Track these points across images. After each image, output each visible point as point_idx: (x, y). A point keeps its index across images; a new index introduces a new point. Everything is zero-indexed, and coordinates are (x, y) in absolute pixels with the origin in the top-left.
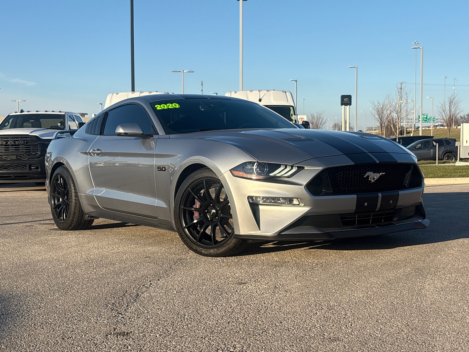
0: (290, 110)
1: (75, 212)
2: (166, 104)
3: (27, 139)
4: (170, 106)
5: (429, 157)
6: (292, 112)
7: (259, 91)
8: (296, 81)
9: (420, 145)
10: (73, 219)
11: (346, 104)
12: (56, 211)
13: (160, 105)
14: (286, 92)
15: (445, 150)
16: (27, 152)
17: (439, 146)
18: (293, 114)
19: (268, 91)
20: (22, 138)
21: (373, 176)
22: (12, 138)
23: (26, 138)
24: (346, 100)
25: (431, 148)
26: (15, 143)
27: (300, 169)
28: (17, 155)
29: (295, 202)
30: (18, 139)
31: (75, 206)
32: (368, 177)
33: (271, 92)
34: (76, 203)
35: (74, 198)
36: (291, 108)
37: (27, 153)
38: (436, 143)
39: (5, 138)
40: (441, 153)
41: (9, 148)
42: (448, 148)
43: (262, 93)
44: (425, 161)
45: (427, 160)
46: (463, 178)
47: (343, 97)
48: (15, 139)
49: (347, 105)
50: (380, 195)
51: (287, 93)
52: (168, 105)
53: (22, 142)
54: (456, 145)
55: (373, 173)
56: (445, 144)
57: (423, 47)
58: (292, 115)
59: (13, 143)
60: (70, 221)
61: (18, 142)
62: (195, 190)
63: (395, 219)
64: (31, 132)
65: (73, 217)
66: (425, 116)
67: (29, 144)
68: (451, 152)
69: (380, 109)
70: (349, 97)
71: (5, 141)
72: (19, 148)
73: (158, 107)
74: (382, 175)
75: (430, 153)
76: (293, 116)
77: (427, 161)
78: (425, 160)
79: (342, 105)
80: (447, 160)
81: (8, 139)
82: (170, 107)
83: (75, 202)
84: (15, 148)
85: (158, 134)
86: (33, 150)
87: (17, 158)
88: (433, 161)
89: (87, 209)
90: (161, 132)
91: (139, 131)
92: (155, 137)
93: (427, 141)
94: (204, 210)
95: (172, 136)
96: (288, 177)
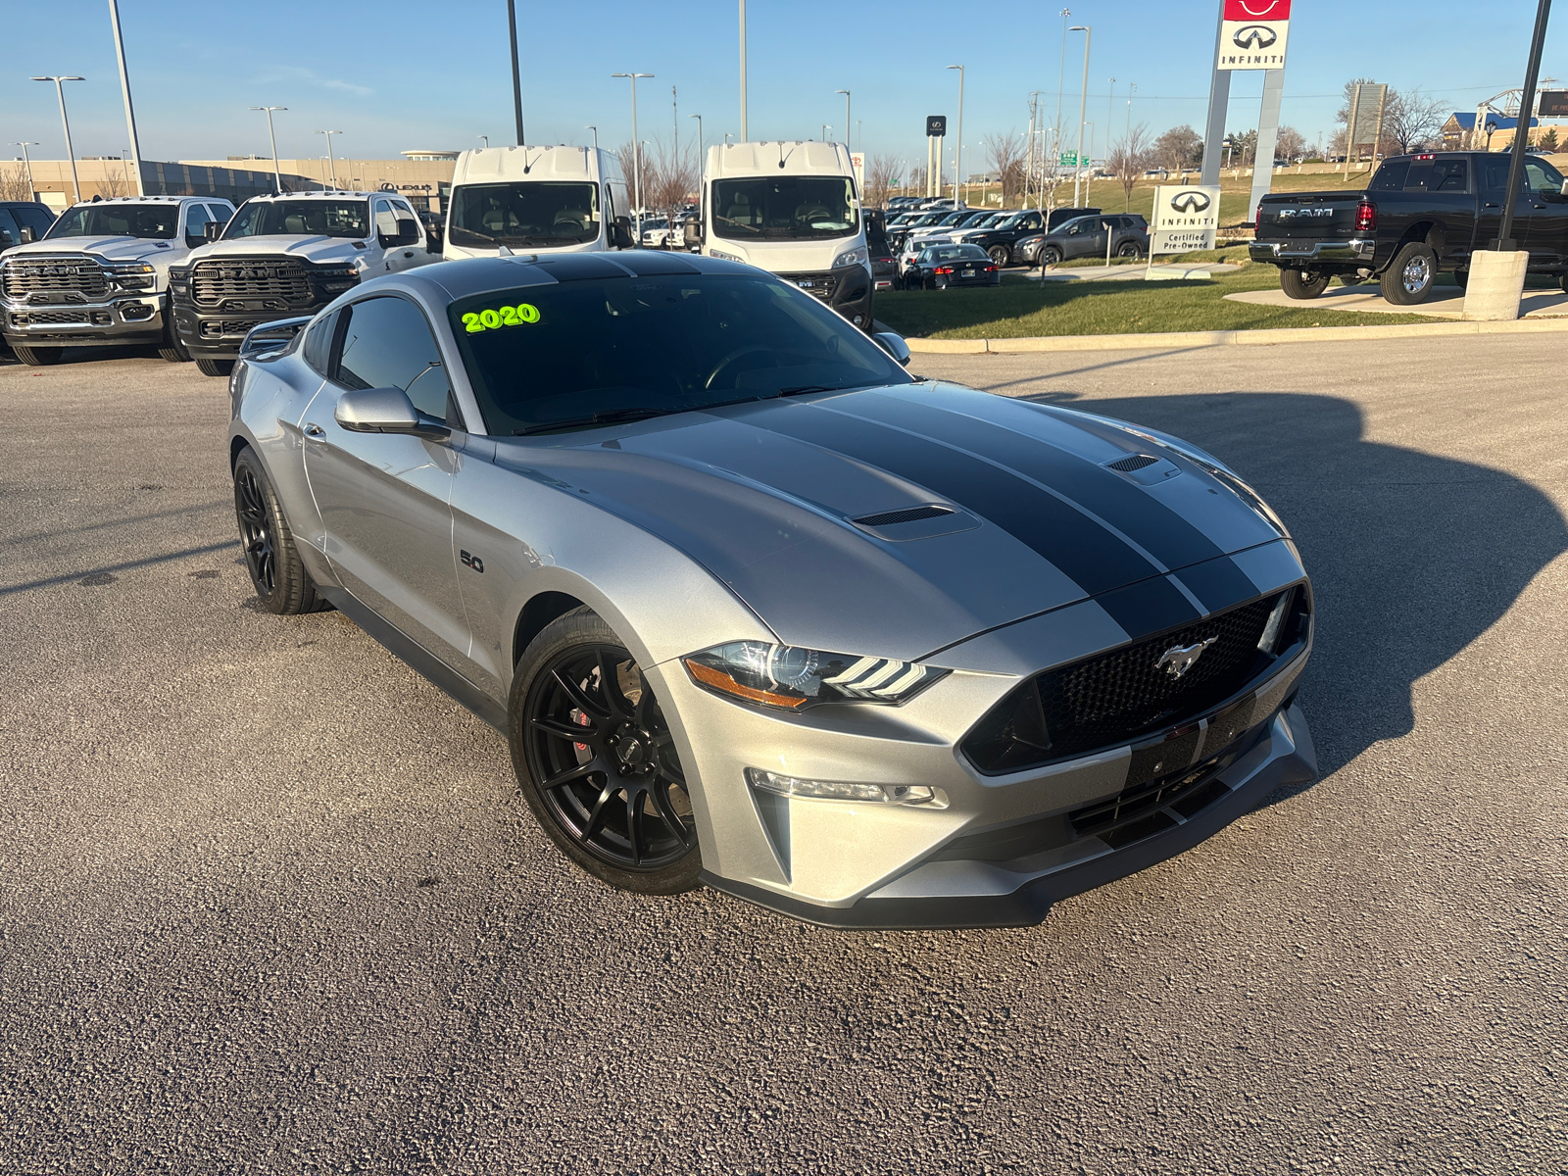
0: (845, 186)
1: (290, 581)
2: (497, 310)
3: (283, 264)
4: (510, 316)
5: (1091, 249)
6: (849, 191)
7: (780, 143)
8: (848, 94)
9: (1076, 228)
10: (290, 595)
11: (936, 134)
12: (255, 556)
13: (478, 312)
14: (835, 146)
15: (1120, 236)
16: (286, 293)
17: (1113, 229)
18: (851, 196)
19: (798, 143)
20: (271, 261)
22: (249, 262)
23: (281, 262)
24: (936, 126)
25: (1097, 233)
26: (256, 273)
28: (264, 301)
29: (916, 793)
30: (262, 265)
31: (289, 564)
33: (806, 145)
34: (290, 558)
35: (283, 543)
36: (848, 182)
37: (285, 296)
38: (1109, 225)
39: (233, 262)
40: (1114, 242)
41: (244, 284)
42: (1128, 233)
43: (787, 147)
44: (1085, 260)
45: (1091, 257)
46: (1190, 334)
47: (931, 120)
48: (257, 265)
49: (938, 135)
51: (838, 148)
52: (503, 310)
53: (272, 272)
54: (1148, 233)
55: (1185, 647)
56: (1122, 224)
57: (1090, 28)
58: (849, 200)
59: (252, 274)
60: (284, 600)
61: (263, 271)
62: (570, 670)
64: (290, 249)
65: (289, 592)
66: (1073, 156)
67: (286, 275)
68: (1131, 241)
69: (1002, 152)
70: (942, 120)
71: (233, 269)
72: (267, 284)
73: (474, 323)
75: (1094, 242)
76: (852, 200)
77: (1090, 260)
78: (1085, 257)
79: (928, 135)
80: (1124, 255)
81: (240, 265)
82: (508, 321)
83: (288, 554)
84: (259, 284)
85: (464, 428)
86: (299, 289)
87: (265, 306)
88: (1101, 260)
89: (320, 577)
90: (475, 424)
91: (406, 418)
92: (456, 436)
93: (1090, 219)
94: (604, 738)
95: (504, 450)
96: (893, 701)
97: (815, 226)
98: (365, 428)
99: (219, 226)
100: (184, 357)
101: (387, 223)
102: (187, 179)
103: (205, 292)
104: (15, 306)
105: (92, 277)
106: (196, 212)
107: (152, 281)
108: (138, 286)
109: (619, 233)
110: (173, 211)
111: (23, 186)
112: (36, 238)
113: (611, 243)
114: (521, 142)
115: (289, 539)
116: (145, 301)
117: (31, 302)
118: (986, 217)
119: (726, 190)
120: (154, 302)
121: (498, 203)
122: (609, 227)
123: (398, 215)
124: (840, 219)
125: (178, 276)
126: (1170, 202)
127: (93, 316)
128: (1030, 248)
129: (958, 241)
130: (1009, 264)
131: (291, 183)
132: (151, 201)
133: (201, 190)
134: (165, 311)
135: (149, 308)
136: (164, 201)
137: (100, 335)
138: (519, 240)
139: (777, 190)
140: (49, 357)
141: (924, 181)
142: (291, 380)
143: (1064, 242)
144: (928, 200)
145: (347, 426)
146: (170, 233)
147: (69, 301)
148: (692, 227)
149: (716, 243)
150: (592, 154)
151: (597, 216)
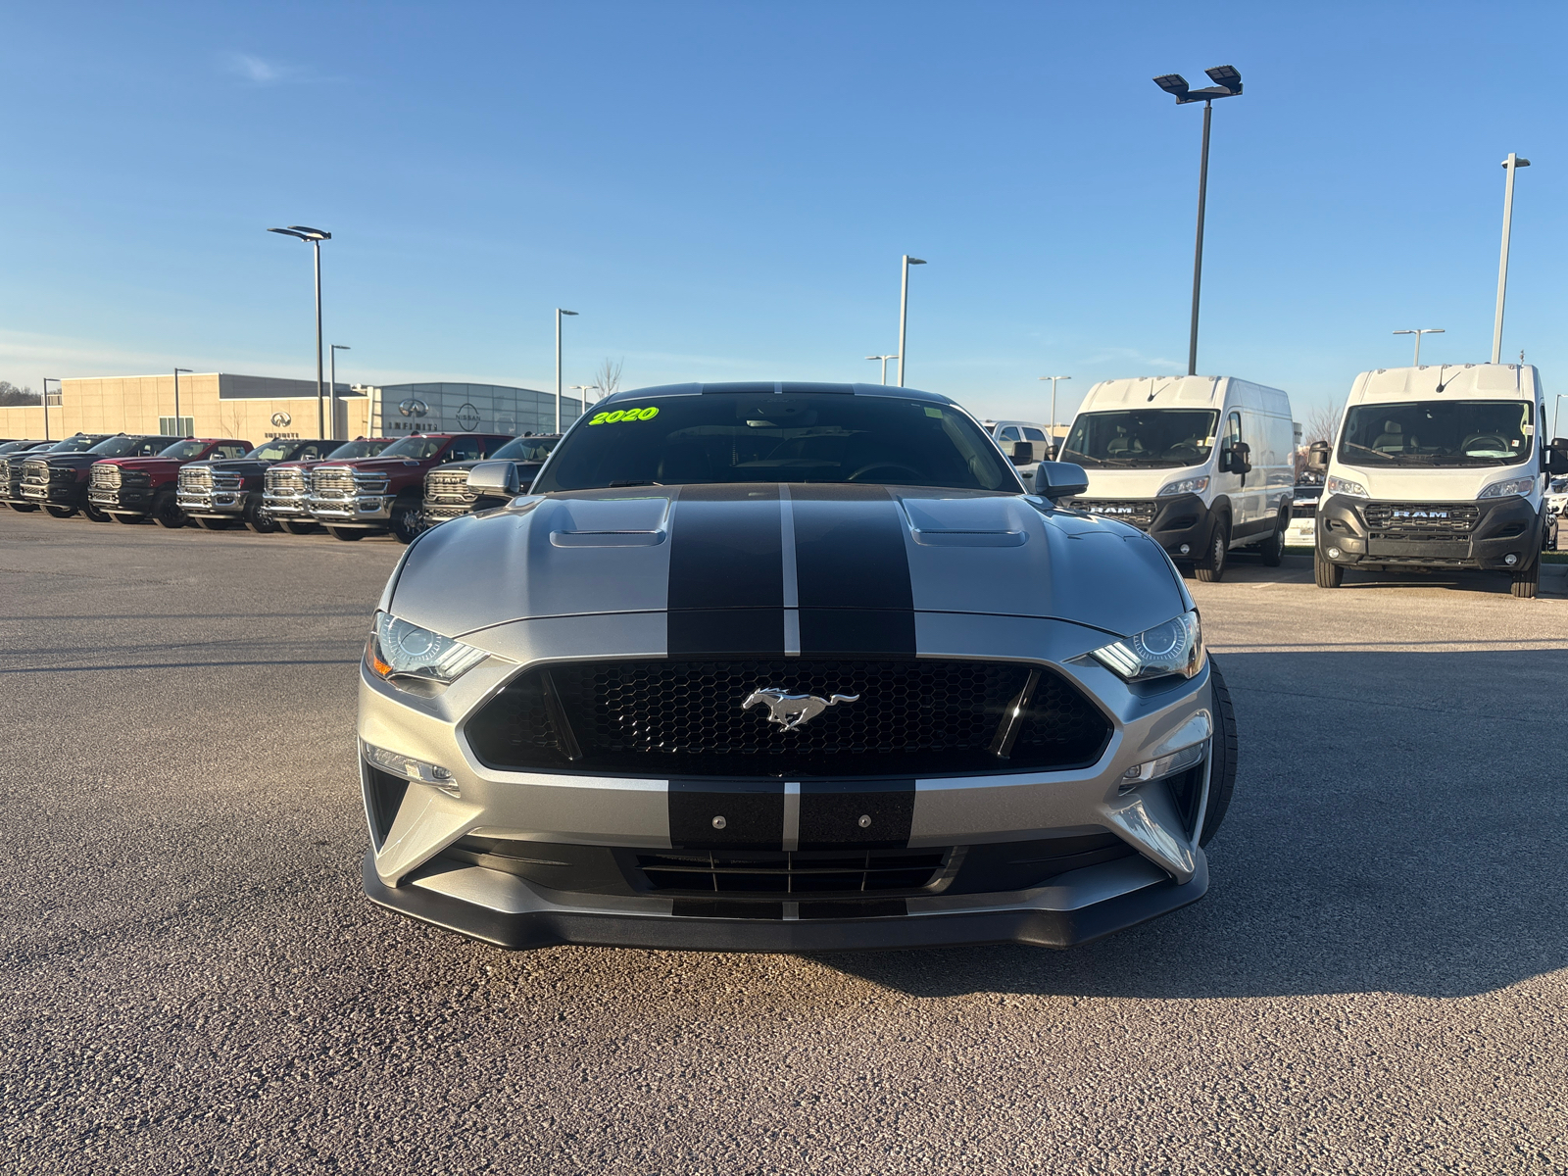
0: (1521, 411)
6: (1525, 417)
7: (1444, 367)
13: (611, 412)
14: (1518, 367)
18: (1528, 422)
19: (1468, 366)
21: (790, 708)
32: (762, 709)
33: (1476, 368)
36: (1526, 406)
50: (792, 789)
55: (789, 694)
58: (1522, 426)
73: (600, 419)
74: (840, 702)
76: (1527, 426)
82: (626, 418)
97: (1470, 453)
109: (1235, 460)
113: (1221, 468)
114: (1192, 372)
121: (1125, 431)
122: (1223, 453)
124: (1506, 447)
138: (1126, 462)
139: (1429, 416)
148: (1318, 454)
149: (1336, 469)
150: (1223, 385)
151: (1210, 441)
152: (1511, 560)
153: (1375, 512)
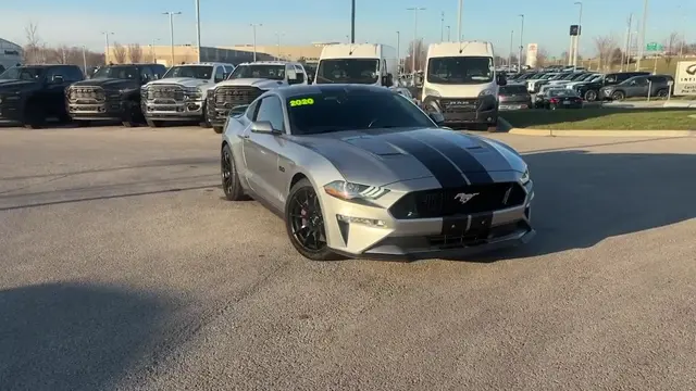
0: (489, 61)
1: (236, 187)
3: (250, 89)
4: (305, 102)
5: (640, 93)
6: (490, 63)
7: (461, 42)
9: (634, 82)
10: (235, 193)
11: (575, 35)
12: (226, 182)
14: (486, 44)
15: (656, 87)
17: (652, 83)
19: (469, 42)
21: (465, 197)
24: (575, 31)
25: (643, 85)
27: (387, 191)
29: (380, 223)
32: (459, 198)
33: (472, 44)
35: (234, 175)
38: (650, 81)
40: (652, 89)
41: (234, 97)
42: (662, 84)
43: (463, 45)
44: (637, 98)
45: (640, 96)
47: (573, 27)
48: (240, 90)
50: (470, 217)
53: (245, 93)
55: (465, 194)
56: (657, 80)
58: (490, 67)
59: (238, 93)
60: (233, 194)
61: (242, 92)
63: (490, 237)
64: (253, 84)
65: (235, 191)
71: (231, 91)
74: (476, 195)
75: (642, 89)
77: (639, 98)
79: (571, 35)
80: (658, 96)
83: (235, 178)
84: (240, 97)
85: (286, 133)
88: (645, 98)
89: (245, 186)
90: (288, 132)
91: (270, 130)
92: (283, 135)
93: (642, 77)
94: (309, 217)
95: (295, 138)
96: (375, 198)
97: (474, 78)
98: (258, 131)
99: (228, 74)
100: (209, 126)
101: (292, 75)
102: (217, 54)
103: (220, 100)
104: (149, 104)
105: (178, 93)
106: (219, 68)
107: (200, 96)
108: (195, 98)
109: (387, 80)
110: (211, 68)
111: (150, 57)
112: (159, 78)
113: (383, 85)
114: (353, 42)
115: (237, 174)
116: (197, 103)
117: (156, 102)
118: (587, 77)
119: (435, 62)
120: (200, 104)
121: (338, 67)
122: (383, 78)
123: (297, 71)
124: (485, 75)
125: (210, 93)
126: (685, 69)
127: (177, 109)
128: (608, 92)
129: (571, 87)
130: (597, 99)
131: (261, 57)
132: (203, 64)
133: (222, 60)
134: (204, 108)
135: (198, 106)
136: (208, 64)
137: (179, 116)
139: (458, 63)
140: (159, 124)
141: (568, 58)
142: (242, 123)
143: (626, 89)
144: (568, 67)
145: (253, 131)
146: (209, 77)
147: (169, 102)
149: (427, 85)
150: (379, 47)
151: (378, 73)
152: (489, 119)
153: (444, 102)
